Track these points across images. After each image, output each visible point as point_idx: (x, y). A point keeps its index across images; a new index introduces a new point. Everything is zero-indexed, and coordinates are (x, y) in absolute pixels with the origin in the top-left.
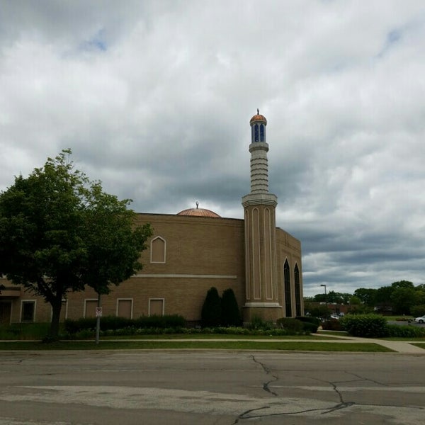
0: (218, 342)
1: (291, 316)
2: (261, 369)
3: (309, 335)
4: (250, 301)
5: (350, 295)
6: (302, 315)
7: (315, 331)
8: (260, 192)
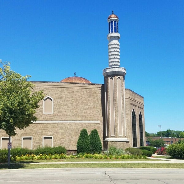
0: (85, 164)
1: (137, 146)
2: (108, 179)
3: (146, 158)
4: (108, 137)
5: (181, 132)
6: (145, 145)
7: (150, 156)
8: (114, 66)
